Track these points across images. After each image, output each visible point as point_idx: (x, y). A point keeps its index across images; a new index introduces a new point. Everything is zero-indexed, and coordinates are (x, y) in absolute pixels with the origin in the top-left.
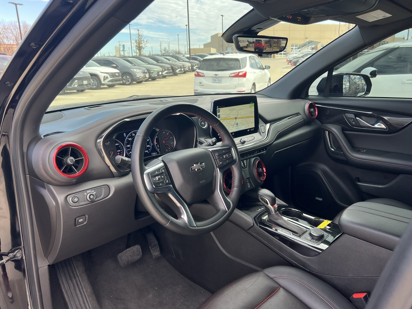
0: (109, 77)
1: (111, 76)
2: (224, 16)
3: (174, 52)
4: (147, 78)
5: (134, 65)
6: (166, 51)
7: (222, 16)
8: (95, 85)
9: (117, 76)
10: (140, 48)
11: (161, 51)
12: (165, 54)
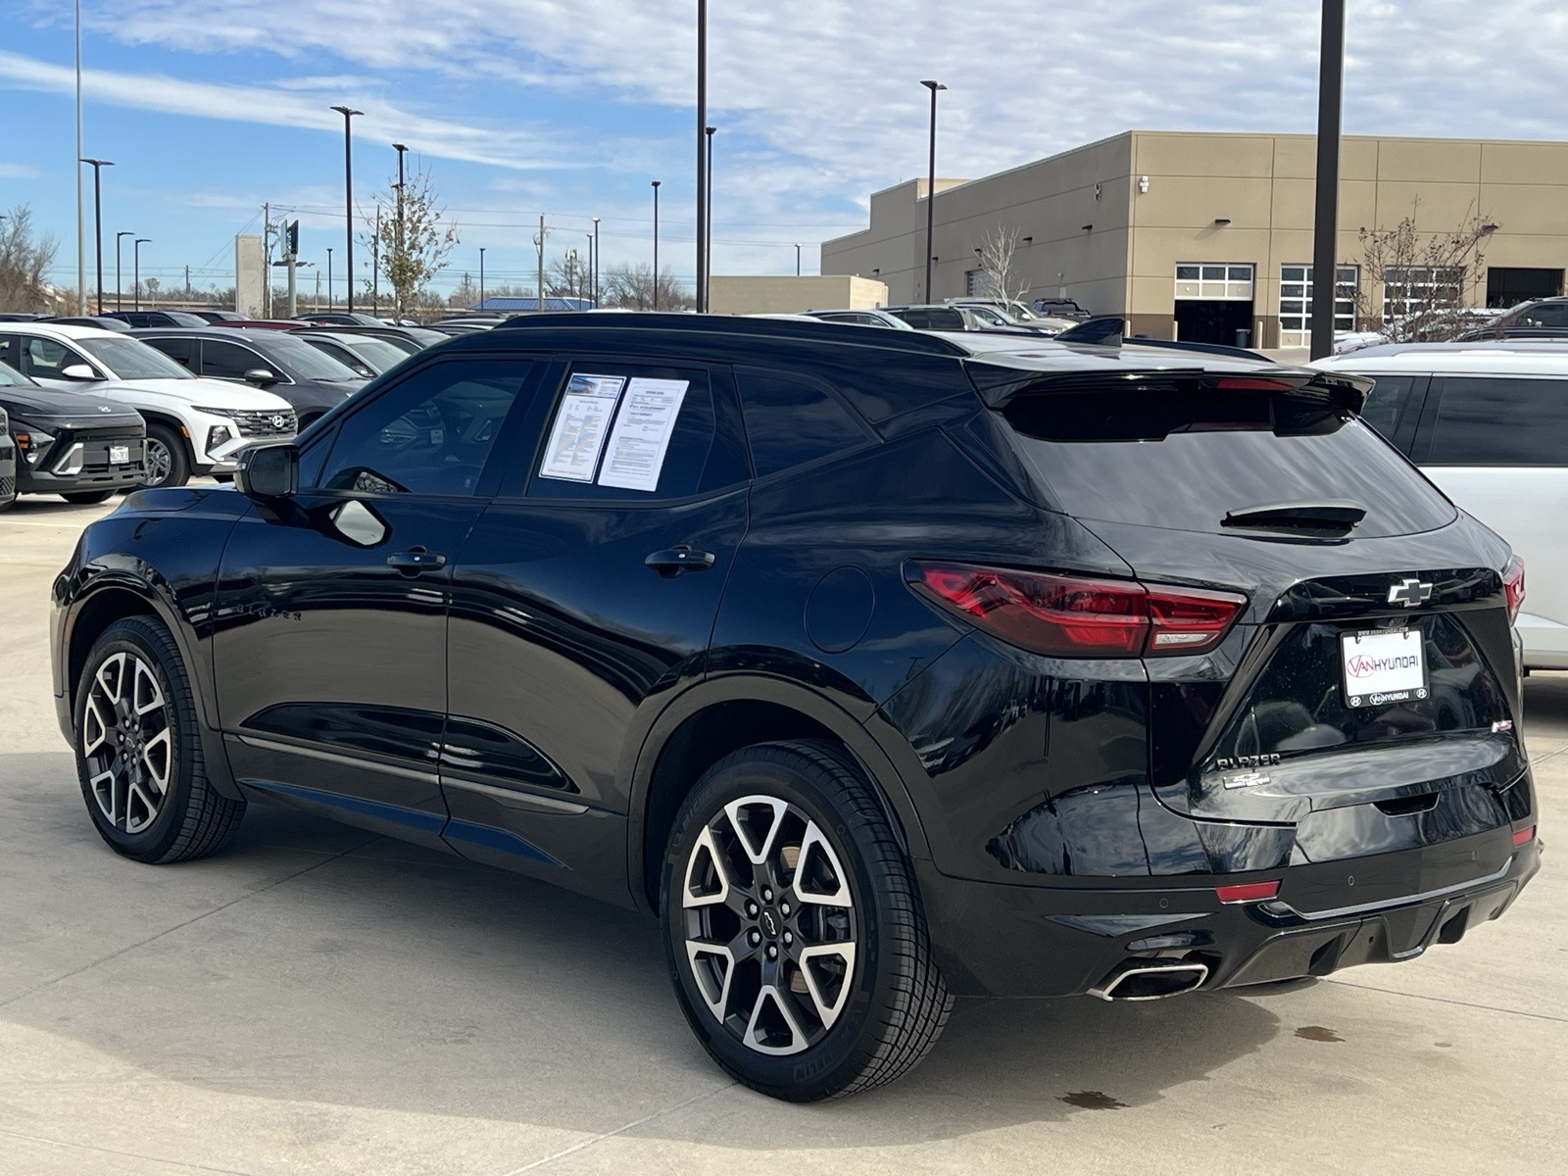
0: (235, 431)
1: (247, 427)
2: (943, 88)
3: (632, 286)
4: (435, 445)
5: (363, 372)
6: (575, 277)
7: (933, 86)
8: (160, 473)
9: (279, 431)
10: (403, 272)
11: (541, 276)
12: (572, 293)
